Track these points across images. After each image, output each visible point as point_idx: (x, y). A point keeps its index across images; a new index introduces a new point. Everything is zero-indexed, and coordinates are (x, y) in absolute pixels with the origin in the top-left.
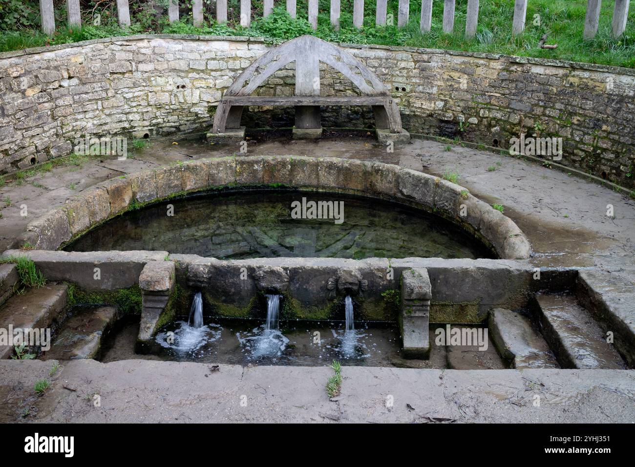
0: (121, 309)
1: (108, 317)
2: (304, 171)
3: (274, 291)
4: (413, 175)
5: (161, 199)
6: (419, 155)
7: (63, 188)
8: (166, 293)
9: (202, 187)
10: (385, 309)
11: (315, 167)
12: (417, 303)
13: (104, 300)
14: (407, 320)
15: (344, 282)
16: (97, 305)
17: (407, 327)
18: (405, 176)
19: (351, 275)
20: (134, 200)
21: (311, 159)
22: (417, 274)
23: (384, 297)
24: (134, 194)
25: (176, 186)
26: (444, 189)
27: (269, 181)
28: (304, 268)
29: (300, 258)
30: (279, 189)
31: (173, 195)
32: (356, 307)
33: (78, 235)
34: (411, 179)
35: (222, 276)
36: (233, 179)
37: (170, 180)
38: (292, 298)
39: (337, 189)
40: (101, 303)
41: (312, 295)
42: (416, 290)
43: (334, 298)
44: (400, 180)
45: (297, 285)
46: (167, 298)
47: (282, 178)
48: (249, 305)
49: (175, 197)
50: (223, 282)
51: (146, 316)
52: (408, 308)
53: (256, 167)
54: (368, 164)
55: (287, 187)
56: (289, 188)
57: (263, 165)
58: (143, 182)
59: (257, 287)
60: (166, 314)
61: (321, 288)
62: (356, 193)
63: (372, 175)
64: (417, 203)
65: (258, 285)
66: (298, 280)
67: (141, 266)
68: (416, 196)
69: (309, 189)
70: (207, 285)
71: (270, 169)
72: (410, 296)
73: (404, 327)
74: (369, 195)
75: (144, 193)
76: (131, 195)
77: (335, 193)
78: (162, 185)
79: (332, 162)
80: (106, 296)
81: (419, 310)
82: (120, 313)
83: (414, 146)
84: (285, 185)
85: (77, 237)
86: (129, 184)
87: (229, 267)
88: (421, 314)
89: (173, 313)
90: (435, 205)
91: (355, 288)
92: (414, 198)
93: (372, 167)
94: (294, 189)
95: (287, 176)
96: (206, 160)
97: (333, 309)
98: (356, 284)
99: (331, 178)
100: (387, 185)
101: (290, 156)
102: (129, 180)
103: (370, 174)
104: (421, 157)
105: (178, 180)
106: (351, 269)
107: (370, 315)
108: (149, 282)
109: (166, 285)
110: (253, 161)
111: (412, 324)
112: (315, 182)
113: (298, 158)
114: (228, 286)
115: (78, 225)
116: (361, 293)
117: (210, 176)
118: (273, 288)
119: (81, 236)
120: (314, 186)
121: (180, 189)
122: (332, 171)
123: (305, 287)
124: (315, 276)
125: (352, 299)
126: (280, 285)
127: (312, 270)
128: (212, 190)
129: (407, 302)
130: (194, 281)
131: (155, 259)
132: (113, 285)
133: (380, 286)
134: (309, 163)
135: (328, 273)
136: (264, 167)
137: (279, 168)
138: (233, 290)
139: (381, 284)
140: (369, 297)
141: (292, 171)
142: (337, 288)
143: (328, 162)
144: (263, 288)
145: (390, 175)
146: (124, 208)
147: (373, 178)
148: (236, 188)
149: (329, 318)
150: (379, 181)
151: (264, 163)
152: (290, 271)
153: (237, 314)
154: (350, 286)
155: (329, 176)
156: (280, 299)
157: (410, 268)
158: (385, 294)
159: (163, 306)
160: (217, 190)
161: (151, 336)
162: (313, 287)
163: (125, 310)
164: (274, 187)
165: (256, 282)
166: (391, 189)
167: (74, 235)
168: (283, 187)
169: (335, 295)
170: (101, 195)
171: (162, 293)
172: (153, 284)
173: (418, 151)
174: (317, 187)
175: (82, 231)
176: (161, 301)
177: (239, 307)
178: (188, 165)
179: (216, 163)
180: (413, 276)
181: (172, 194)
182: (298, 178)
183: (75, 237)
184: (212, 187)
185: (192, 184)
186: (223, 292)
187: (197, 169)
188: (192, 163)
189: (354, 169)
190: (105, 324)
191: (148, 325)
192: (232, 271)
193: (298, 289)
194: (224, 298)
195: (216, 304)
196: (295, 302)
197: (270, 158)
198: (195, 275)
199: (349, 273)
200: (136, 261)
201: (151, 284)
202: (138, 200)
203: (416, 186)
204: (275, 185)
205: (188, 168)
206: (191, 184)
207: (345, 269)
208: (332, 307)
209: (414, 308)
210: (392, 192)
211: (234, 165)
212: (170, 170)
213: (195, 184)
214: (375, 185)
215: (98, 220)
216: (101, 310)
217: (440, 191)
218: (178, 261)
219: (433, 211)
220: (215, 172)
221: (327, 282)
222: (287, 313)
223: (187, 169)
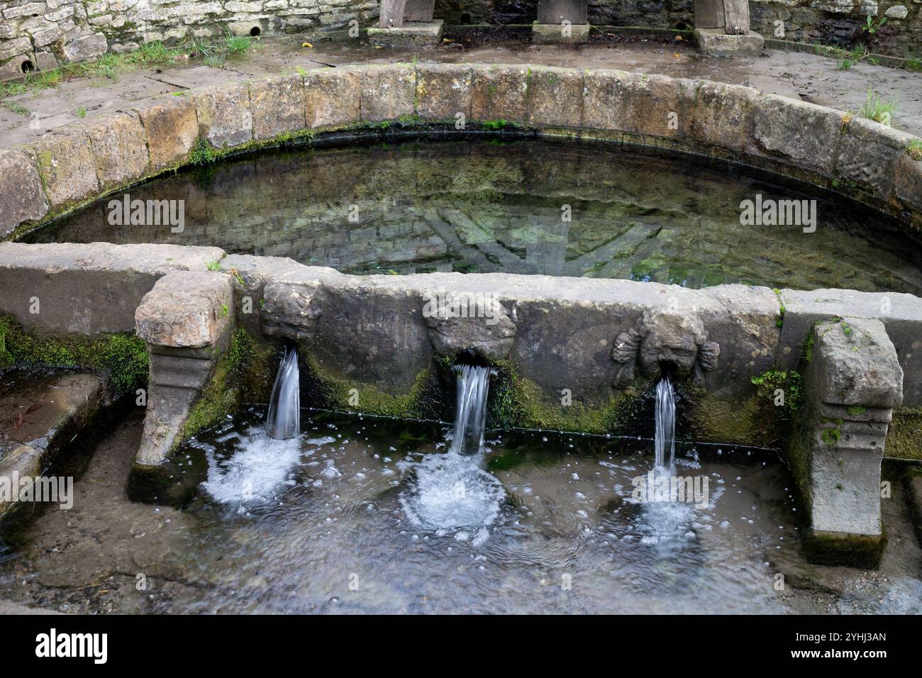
0: (116, 380)
1: (74, 402)
2: (553, 97)
3: (475, 359)
4: (790, 107)
5: (262, 143)
6: (787, 75)
7: (65, 115)
8: (204, 353)
9: (347, 123)
10: (755, 418)
11: (576, 89)
12: (858, 415)
13: (78, 358)
14: (823, 457)
15: (658, 344)
16: (61, 369)
17: (822, 474)
18: (771, 110)
19: (679, 329)
20: (202, 141)
21: (570, 72)
22: (859, 335)
23: (756, 387)
24: (203, 130)
25: (292, 118)
26: (861, 138)
27: (481, 114)
28: (556, 304)
29: (547, 278)
30: (503, 131)
31: (287, 137)
32: (684, 407)
33: (66, 208)
34: (783, 116)
35: (347, 314)
36: (409, 108)
37: (279, 105)
38: (520, 378)
39: (620, 135)
40: (70, 363)
41: (572, 374)
42: (862, 382)
43: (629, 382)
44: (757, 118)
45: (536, 347)
46: (206, 364)
47: (507, 109)
48: (415, 388)
49: (290, 140)
50: (349, 329)
51: (158, 405)
52: (832, 425)
53: (457, 85)
54: (690, 84)
55: (517, 129)
56: (523, 130)
57: (472, 81)
58: (221, 105)
59: (434, 347)
60: (209, 401)
61: (598, 357)
62: (660, 144)
63: (696, 106)
64: (793, 169)
65: (436, 342)
66: (540, 334)
67: (148, 281)
68: (790, 150)
69: (563, 135)
70: (309, 336)
71: (486, 90)
72: (842, 394)
73: (815, 475)
74: (687, 150)
75: (225, 128)
76: (195, 131)
77: (615, 144)
78: (263, 113)
79: (612, 79)
80: (82, 349)
81: (859, 433)
82: (112, 390)
83: (772, 60)
84: (515, 124)
85: (65, 213)
86: (191, 107)
87: (364, 292)
88: (863, 444)
89: (230, 397)
90: (836, 172)
91: (687, 361)
92: (787, 156)
93: (698, 89)
94: (531, 133)
95: (519, 106)
96: (356, 68)
97: (622, 410)
98: (689, 352)
99: (610, 112)
100: (728, 128)
101: (526, 67)
102: (190, 100)
103: (693, 104)
104: (792, 79)
105: (296, 104)
106: (681, 313)
107: (716, 429)
108: (157, 325)
109: (202, 332)
110: (452, 73)
111: (835, 467)
112: (575, 120)
113: (543, 69)
114: (361, 340)
115: (67, 186)
116: (699, 376)
117: (364, 100)
118: (475, 349)
119: (75, 211)
120: (574, 129)
121: (302, 124)
122: (612, 98)
123: (555, 351)
124: (584, 326)
125: (675, 389)
126: (492, 343)
127: (578, 309)
128: (367, 129)
129: (829, 410)
130: (278, 324)
131: (187, 265)
132: (95, 325)
133: (751, 359)
134: (565, 80)
135: (619, 320)
136: (473, 85)
137: (503, 88)
138: (374, 350)
139: (753, 354)
140: (720, 384)
141: (529, 95)
142: (638, 361)
143: (604, 78)
144: (448, 348)
145: (737, 107)
146: (179, 157)
147: (697, 112)
148: (415, 128)
149: (613, 431)
150: (711, 119)
151: (473, 78)
152: (519, 309)
153: (385, 408)
154: (674, 357)
155: (604, 109)
156: (491, 377)
157: (837, 319)
158: (761, 381)
159: (197, 384)
160: (379, 129)
161: (166, 457)
162: (577, 352)
163: (126, 384)
164: (491, 128)
165: (432, 334)
166: (736, 137)
167: (59, 208)
168: (510, 127)
169: (632, 376)
170: (124, 126)
171: (193, 352)
172: (167, 328)
173: (783, 69)
174: (580, 130)
175: (77, 201)
176: (193, 372)
177: (389, 391)
178: (318, 76)
179: (375, 74)
180: (850, 342)
181: (284, 134)
182: (542, 110)
183: (59, 212)
184: (367, 122)
185: (327, 115)
186: (349, 352)
187: (336, 85)
188: (326, 72)
189: (657, 93)
190: (61, 421)
191: (161, 430)
192: (372, 303)
193: (537, 356)
194: (351, 368)
195: (334, 380)
196: (528, 389)
197: (485, 69)
198: (280, 310)
199: (674, 323)
200: (141, 271)
201: (163, 331)
202: (211, 143)
203: (795, 130)
204: (494, 124)
205: (317, 82)
206: (325, 115)
207: (664, 311)
208: (621, 404)
209: (847, 427)
210: (739, 144)
211: (412, 79)
212: (279, 84)
213: (332, 115)
214: (701, 128)
215: (118, 178)
216: (65, 381)
217: (852, 140)
218: (240, 273)
219: (830, 184)
220: (374, 92)
221: (613, 344)
222: (506, 413)
223: (315, 83)
